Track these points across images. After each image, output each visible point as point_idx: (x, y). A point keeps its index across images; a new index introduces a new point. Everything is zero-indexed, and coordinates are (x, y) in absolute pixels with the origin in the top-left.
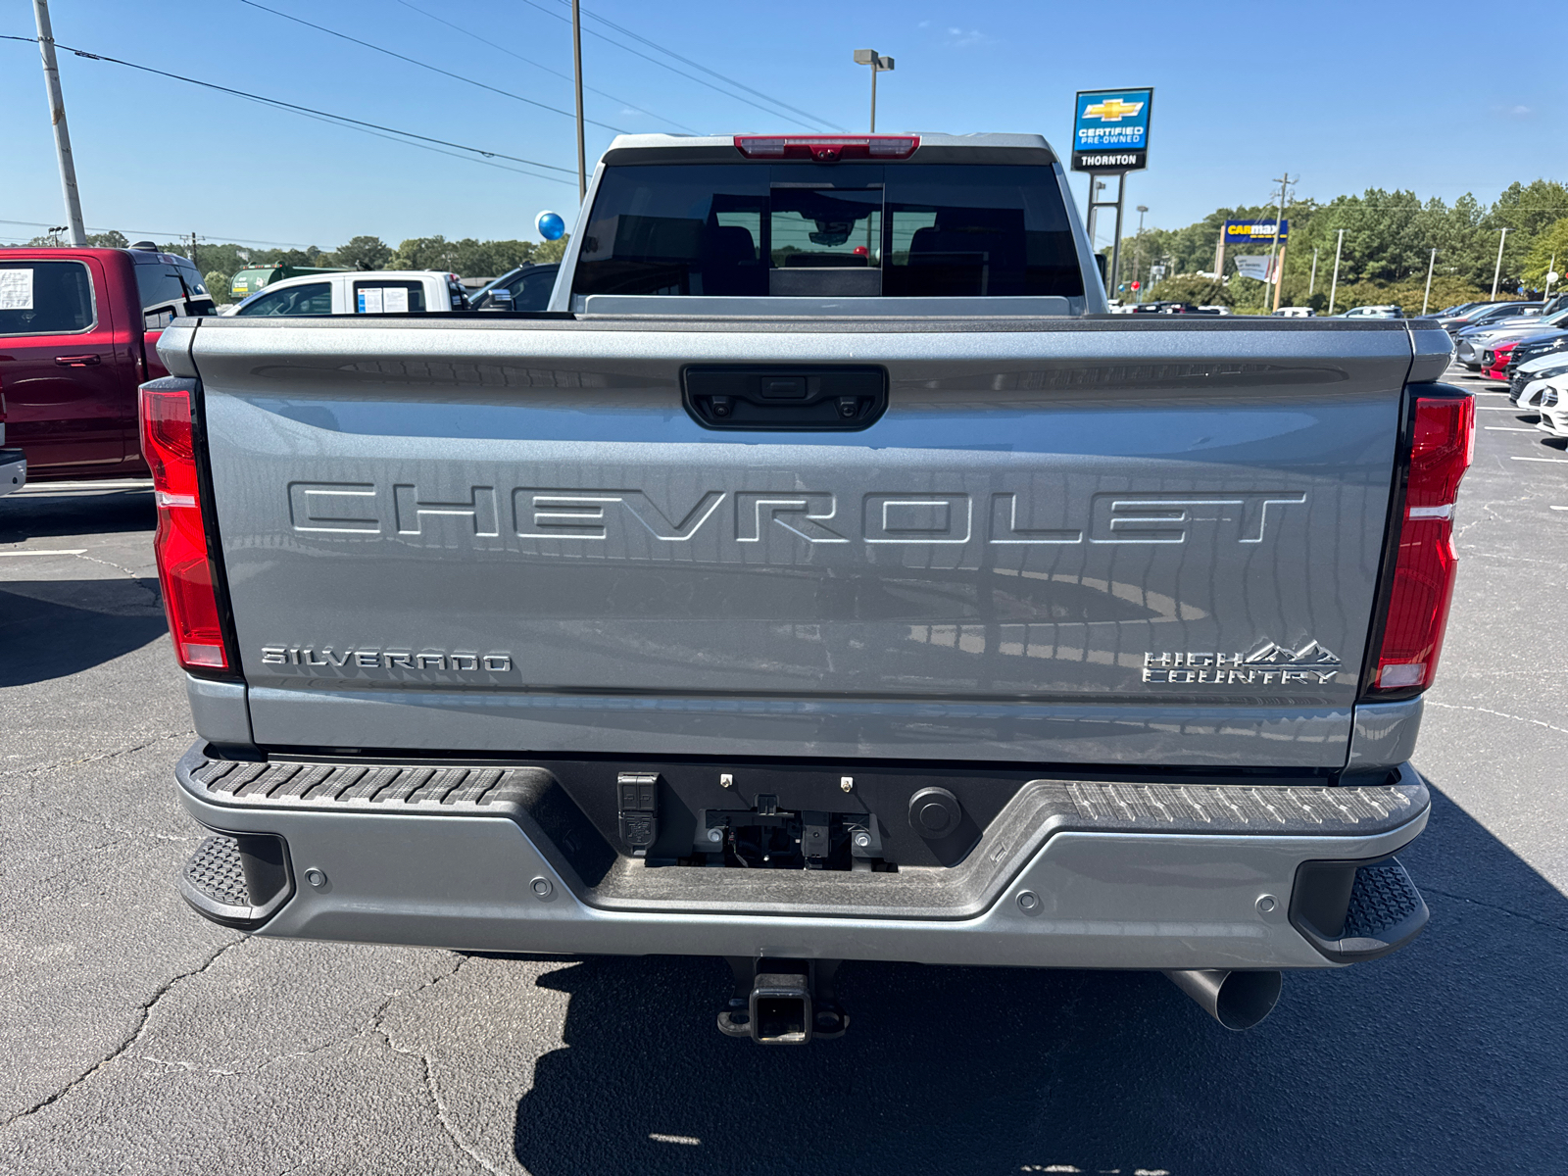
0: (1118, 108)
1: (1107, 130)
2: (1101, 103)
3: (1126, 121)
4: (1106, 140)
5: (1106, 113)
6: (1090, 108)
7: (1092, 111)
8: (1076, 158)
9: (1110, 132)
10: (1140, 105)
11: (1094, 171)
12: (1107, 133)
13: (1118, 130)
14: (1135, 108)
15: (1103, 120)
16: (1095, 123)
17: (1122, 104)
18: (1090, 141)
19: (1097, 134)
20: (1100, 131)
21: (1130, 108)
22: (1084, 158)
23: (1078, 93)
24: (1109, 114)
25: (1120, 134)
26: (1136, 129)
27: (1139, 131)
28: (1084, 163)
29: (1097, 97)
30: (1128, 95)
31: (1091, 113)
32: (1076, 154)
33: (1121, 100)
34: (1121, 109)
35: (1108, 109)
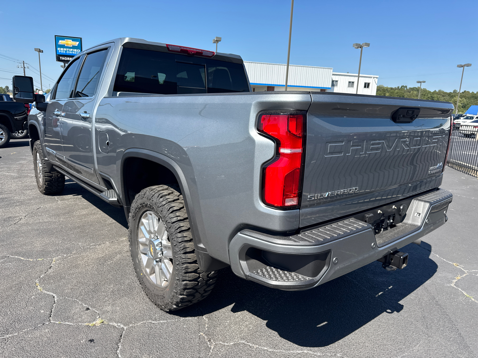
0: (70, 43)
1: (68, 49)
2: (64, 40)
3: (74, 47)
4: (68, 52)
5: (66, 44)
6: (60, 41)
7: (61, 42)
8: (58, 57)
9: (69, 50)
10: (78, 43)
11: (65, 62)
12: (68, 50)
13: (71, 50)
14: (76, 44)
15: (66, 46)
16: (63, 46)
17: (72, 41)
18: (62, 52)
19: (64, 50)
20: (65, 49)
21: (75, 43)
22: (61, 58)
23: (55, 36)
24: (68, 44)
25: (72, 51)
26: (78, 50)
27: (79, 51)
28: (61, 59)
29: (64, 38)
30: (74, 39)
31: (61, 43)
32: (57, 55)
33: (71, 40)
34: (72, 43)
35: (67, 42)
